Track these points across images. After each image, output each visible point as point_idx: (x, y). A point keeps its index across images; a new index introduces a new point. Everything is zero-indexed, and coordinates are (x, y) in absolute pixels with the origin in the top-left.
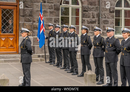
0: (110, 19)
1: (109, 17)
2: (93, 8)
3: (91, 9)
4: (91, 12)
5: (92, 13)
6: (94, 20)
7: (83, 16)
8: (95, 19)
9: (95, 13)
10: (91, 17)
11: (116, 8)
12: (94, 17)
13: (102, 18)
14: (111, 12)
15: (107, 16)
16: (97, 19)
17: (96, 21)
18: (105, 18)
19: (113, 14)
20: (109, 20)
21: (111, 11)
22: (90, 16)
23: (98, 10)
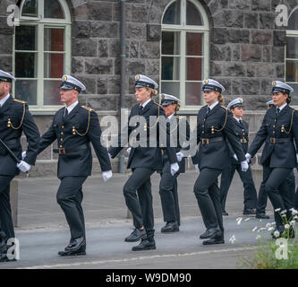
0: (149, 60)
1: (146, 53)
2: (102, 28)
3: (96, 32)
4: (98, 39)
5: (100, 41)
6: (104, 61)
7: (76, 50)
8: (109, 58)
9: (109, 41)
10: (98, 53)
11: (166, 27)
12: (104, 55)
13: (127, 56)
14: (150, 39)
15: (139, 50)
16: (114, 59)
17: (111, 66)
18: (136, 56)
19: (155, 44)
20: (144, 61)
21: (152, 35)
22: (94, 51)
23: (116, 33)
